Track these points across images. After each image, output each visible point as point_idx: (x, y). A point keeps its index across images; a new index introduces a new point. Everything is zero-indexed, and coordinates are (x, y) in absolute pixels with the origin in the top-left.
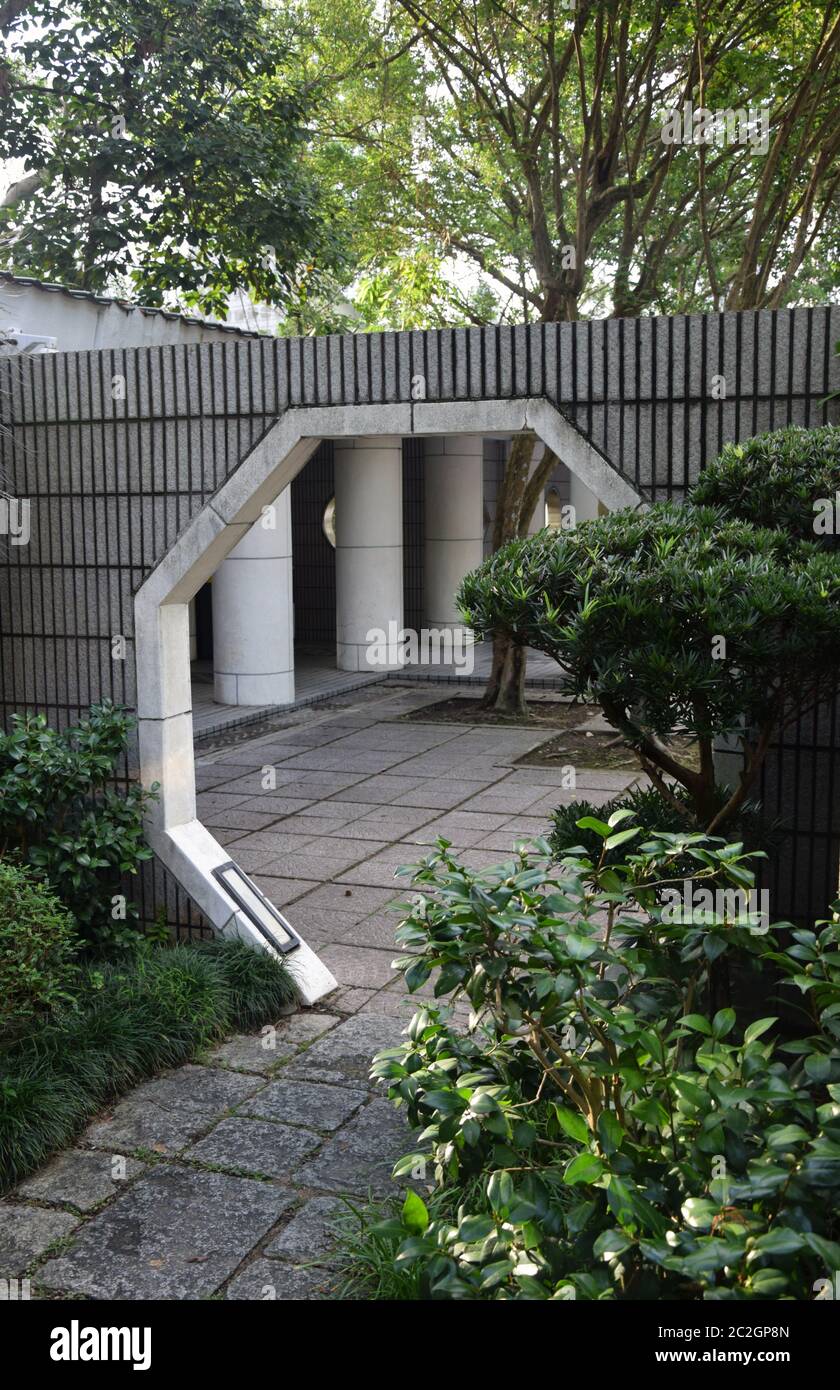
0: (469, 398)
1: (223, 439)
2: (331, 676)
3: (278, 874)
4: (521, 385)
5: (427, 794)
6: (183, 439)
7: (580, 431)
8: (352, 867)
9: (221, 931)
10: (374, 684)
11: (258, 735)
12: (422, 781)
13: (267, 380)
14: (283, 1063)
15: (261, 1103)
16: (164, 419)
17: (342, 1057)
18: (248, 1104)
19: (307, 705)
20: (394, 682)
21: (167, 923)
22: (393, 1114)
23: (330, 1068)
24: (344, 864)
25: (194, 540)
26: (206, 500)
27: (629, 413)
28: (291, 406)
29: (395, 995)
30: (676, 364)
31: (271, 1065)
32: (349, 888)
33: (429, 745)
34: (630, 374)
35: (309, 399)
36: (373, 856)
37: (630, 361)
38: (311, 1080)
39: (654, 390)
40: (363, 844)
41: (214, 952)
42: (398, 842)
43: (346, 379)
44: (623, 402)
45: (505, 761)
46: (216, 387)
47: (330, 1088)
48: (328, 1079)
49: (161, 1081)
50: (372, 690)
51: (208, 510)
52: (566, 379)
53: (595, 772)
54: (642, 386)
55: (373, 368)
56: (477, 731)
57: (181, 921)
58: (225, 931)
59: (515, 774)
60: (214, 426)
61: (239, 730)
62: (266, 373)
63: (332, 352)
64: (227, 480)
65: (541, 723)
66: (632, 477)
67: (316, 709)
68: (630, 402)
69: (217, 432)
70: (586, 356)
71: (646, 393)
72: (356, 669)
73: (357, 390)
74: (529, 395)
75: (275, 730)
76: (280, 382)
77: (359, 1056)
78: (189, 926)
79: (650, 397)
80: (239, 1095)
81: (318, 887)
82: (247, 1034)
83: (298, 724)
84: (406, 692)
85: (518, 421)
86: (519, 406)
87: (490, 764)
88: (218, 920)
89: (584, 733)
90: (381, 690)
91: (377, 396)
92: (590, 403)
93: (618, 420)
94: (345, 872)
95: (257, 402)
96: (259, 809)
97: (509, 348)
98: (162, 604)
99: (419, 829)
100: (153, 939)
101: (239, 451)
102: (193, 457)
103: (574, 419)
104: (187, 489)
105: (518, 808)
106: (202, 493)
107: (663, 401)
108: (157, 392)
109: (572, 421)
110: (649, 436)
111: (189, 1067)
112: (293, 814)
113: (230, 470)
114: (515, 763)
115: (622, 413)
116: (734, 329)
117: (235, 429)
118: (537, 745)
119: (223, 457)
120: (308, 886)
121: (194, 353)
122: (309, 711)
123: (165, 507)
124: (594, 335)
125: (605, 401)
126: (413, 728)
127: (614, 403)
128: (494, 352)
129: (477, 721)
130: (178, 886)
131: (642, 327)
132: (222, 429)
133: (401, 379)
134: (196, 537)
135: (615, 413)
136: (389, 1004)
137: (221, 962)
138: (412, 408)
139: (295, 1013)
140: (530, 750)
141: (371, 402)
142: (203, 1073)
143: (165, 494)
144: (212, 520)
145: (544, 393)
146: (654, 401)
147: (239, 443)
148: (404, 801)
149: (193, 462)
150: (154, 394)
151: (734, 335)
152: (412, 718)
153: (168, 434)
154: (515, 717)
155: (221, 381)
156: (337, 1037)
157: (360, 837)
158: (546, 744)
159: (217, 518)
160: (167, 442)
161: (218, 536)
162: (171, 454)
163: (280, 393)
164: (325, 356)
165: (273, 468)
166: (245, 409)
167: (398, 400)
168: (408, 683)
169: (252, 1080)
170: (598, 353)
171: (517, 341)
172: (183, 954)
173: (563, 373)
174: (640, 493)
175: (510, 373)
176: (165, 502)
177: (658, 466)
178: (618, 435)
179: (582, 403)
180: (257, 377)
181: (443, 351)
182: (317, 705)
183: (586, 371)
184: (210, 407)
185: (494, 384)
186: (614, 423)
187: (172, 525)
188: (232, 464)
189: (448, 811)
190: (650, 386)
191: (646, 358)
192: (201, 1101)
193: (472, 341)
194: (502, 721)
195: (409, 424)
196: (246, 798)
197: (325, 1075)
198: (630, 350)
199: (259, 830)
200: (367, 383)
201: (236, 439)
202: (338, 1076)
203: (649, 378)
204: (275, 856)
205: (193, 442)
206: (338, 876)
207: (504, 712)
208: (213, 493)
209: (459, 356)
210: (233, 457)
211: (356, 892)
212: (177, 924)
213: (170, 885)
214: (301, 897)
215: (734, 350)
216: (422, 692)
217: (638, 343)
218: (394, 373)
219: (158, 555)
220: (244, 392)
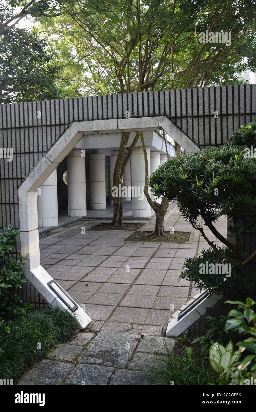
0: (138, 116)
1: (50, 133)
2: (67, 218)
3: (63, 279)
4: (157, 112)
5: (102, 251)
6: (36, 134)
7: (178, 127)
8: (86, 276)
9: (51, 305)
10: (79, 220)
11: (49, 235)
12: (100, 247)
13: (65, 112)
14: (78, 356)
15: (74, 377)
16: (29, 127)
17: (100, 351)
18: (69, 378)
19: (62, 226)
20: (85, 219)
21: (31, 302)
22: (126, 378)
23: (96, 357)
24: (83, 275)
25: (40, 169)
26: (44, 155)
27: (195, 120)
28: (74, 121)
29: (111, 323)
30: (211, 103)
31: (74, 357)
32: (86, 283)
33: (99, 236)
34: (195, 107)
35: (81, 119)
36: (91, 272)
37: (195, 103)
38: (90, 363)
39: (204, 112)
40: (87, 268)
41: (50, 313)
42: (97, 266)
43: (94, 111)
44: (193, 117)
45: (122, 240)
46: (47, 115)
47: (99, 367)
48: (97, 362)
49: (34, 369)
50: (79, 222)
51: (45, 158)
52: (173, 109)
53: (148, 242)
54: (200, 111)
55: (104, 107)
56: (111, 232)
57: (36, 301)
58: (52, 304)
59: (125, 244)
60: (47, 129)
61: (43, 234)
62: (65, 110)
63: (89, 102)
64: (51, 147)
65: (128, 229)
66: (197, 142)
67: (64, 227)
68: (196, 117)
69: (48, 131)
70: (180, 101)
71: (201, 113)
72: (74, 216)
73: (98, 115)
74: (159, 115)
75: (54, 233)
76: (70, 113)
77: (106, 351)
78: (39, 303)
79: (202, 115)
80: (65, 373)
81: (76, 283)
82: (63, 343)
83: (60, 232)
84: (88, 222)
85: (156, 124)
86: (156, 119)
87: (118, 242)
88: (50, 301)
89: (140, 232)
90: (81, 222)
91: (105, 117)
92: (181, 117)
93: (192, 123)
94: (84, 277)
95: (62, 120)
96: (53, 258)
97: (152, 99)
98: (28, 191)
99: (103, 262)
100: (26, 308)
101: (56, 137)
102: (39, 140)
103: (176, 123)
104: (37, 151)
105: (130, 254)
106: (42, 152)
107: (207, 116)
108: (26, 118)
109: (175, 124)
110: (203, 128)
111: (44, 361)
112: (64, 259)
113: (52, 144)
114: (125, 241)
115: (193, 120)
116: (231, 91)
117: (54, 130)
118: (129, 235)
119: (50, 140)
120: (73, 283)
121: (40, 104)
122: (63, 228)
123: (29, 157)
124: (182, 94)
125: (187, 116)
126: (93, 232)
127: (190, 117)
128: (147, 101)
129: (110, 229)
130: (35, 289)
131: (199, 91)
132: (50, 130)
133: (114, 111)
134: (40, 168)
135: (190, 120)
136: (110, 327)
137: (52, 317)
138: (118, 121)
139: (78, 333)
140: (128, 237)
141: (103, 119)
142: (49, 364)
143: (29, 153)
144: (46, 161)
145: (165, 114)
146: (204, 116)
147: (56, 134)
148: (96, 253)
149: (39, 142)
150: (25, 119)
151: (231, 93)
152: (92, 229)
153: (30, 132)
154: (120, 228)
155: (49, 113)
156: (96, 343)
157: (86, 265)
158: (131, 235)
159: (48, 161)
160: (30, 135)
161: (48, 167)
162: (31, 139)
163: (70, 117)
164: (86, 104)
165: (68, 143)
166: (58, 123)
167: (113, 118)
168: (88, 219)
169: (69, 365)
170: (184, 100)
171: (155, 97)
172: (38, 315)
173: (172, 107)
174: (200, 148)
175: (153, 108)
176: (29, 156)
177: (206, 138)
178: (192, 128)
179: (179, 117)
180: (62, 112)
181: (129, 101)
182: (65, 226)
183: (180, 106)
184: (45, 122)
185: (147, 112)
186: (190, 124)
187: (32, 164)
188: (53, 142)
189: (110, 256)
190: (202, 111)
191: (201, 101)
192: (50, 378)
193: (139, 97)
194: (117, 229)
195: (117, 126)
196: (49, 254)
197: (95, 361)
198: (195, 99)
199: (54, 264)
200: (101, 112)
201: (54, 133)
202: (100, 361)
203: (202, 108)
204: (61, 273)
205: (39, 135)
206: (82, 279)
207: (117, 227)
208: (46, 152)
209: (134, 102)
210: (53, 139)
211: (89, 284)
212: (35, 303)
213: (32, 289)
214: (72, 287)
215: (231, 98)
216: (93, 222)
217: (198, 97)
218: (111, 109)
219: (27, 174)
220: (57, 117)
